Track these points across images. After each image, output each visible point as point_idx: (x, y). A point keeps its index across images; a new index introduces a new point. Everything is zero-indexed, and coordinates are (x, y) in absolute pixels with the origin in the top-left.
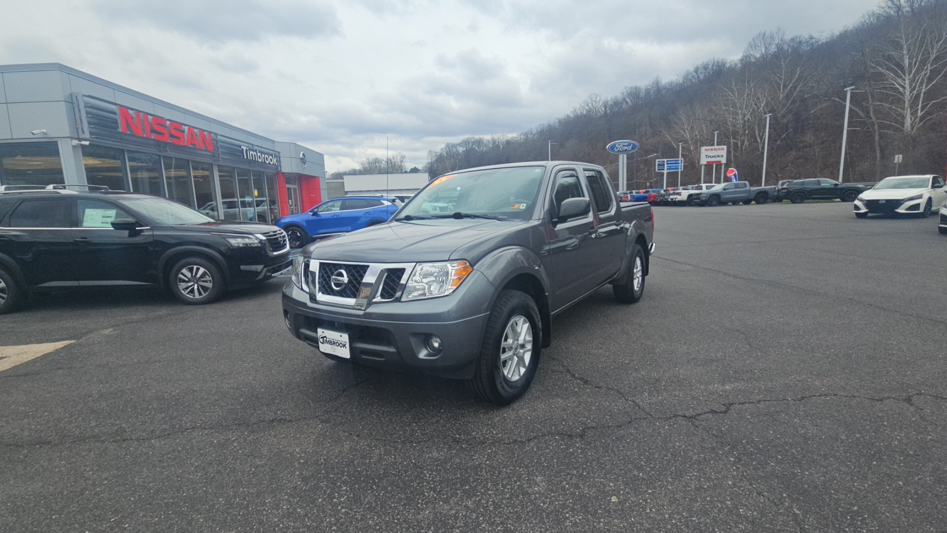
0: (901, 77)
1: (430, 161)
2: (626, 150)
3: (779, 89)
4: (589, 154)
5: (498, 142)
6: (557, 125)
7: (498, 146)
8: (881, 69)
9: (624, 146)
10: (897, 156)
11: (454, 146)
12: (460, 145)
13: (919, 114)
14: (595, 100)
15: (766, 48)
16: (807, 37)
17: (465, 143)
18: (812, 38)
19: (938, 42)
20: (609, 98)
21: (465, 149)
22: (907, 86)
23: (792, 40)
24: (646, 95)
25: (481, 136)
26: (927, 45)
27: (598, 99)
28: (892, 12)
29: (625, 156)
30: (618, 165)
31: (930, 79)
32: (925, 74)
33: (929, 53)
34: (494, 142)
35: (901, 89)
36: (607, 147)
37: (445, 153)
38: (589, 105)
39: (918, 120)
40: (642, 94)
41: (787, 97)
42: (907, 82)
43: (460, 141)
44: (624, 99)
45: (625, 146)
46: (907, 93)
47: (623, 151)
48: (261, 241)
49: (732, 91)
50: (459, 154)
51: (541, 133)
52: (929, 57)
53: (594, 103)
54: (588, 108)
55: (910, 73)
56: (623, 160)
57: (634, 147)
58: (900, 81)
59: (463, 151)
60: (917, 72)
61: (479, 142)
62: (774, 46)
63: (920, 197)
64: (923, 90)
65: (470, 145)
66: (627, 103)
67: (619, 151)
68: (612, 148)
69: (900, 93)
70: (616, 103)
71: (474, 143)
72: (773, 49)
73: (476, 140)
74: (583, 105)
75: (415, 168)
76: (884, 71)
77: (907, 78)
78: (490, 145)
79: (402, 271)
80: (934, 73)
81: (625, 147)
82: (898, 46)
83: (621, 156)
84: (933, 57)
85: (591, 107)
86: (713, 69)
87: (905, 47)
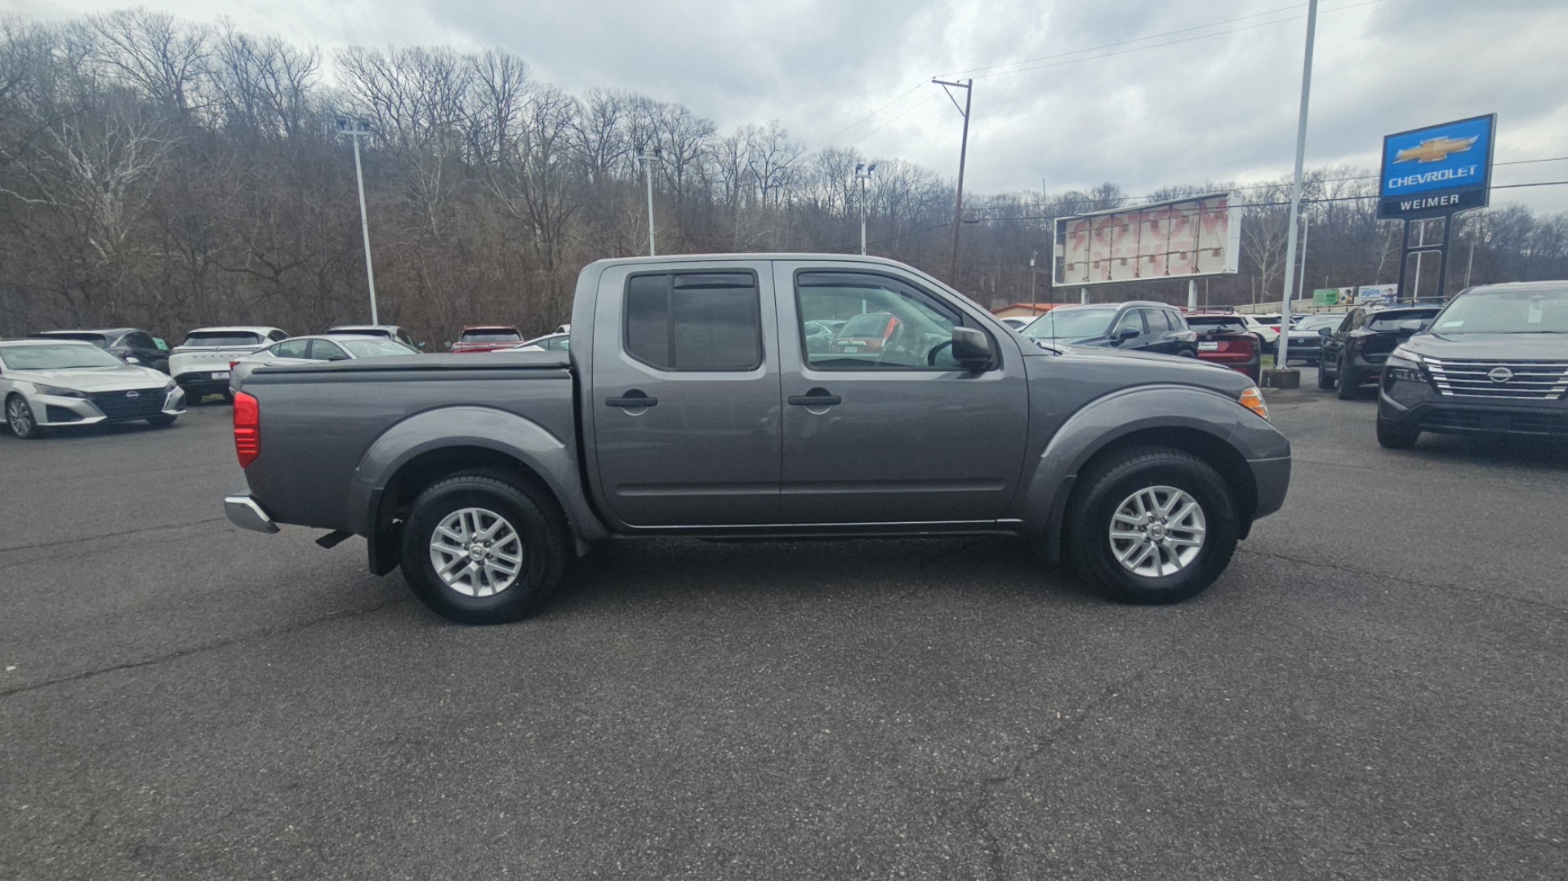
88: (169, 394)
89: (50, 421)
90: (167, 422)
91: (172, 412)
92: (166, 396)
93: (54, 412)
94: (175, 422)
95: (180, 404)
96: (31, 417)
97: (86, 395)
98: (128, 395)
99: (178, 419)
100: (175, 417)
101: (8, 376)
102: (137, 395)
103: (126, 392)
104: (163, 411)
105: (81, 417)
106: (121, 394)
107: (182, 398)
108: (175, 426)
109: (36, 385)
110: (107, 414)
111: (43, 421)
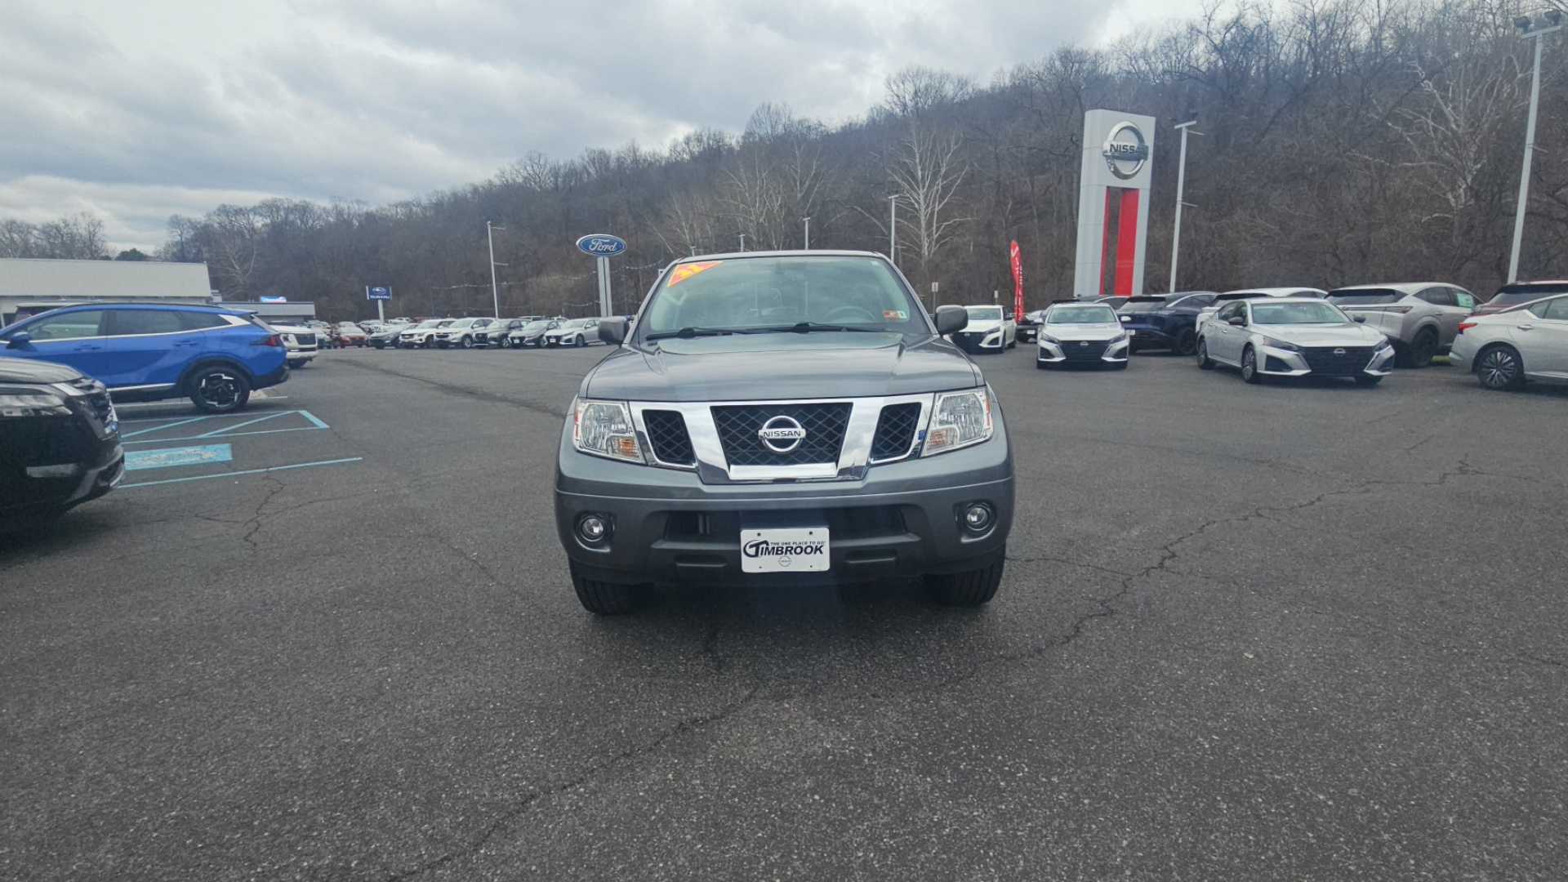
0: (916, 191)
1: (178, 238)
2: (607, 251)
3: (796, 185)
4: (535, 252)
5: (349, 215)
6: (469, 195)
7: (349, 224)
8: (897, 178)
9: (604, 243)
10: (933, 284)
11: (239, 212)
12: (255, 210)
13: (935, 236)
14: (537, 161)
15: (772, 127)
16: (816, 122)
17: (271, 208)
18: (821, 125)
19: (946, 155)
20: (562, 163)
21: (268, 221)
22: (922, 201)
23: (800, 122)
24: (619, 167)
25: (308, 200)
26: (937, 157)
27: (542, 162)
28: (898, 110)
29: (607, 260)
30: (597, 275)
31: (942, 198)
32: (937, 191)
33: (939, 167)
34: (340, 213)
35: (917, 206)
36: (577, 243)
37: (216, 225)
38: (528, 168)
39: (934, 243)
40: (613, 164)
41: (805, 198)
42: (922, 197)
43: (257, 204)
44: (585, 168)
45: (607, 243)
46: (923, 210)
47: (603, 251)
48: (69, 401)
49: (740, 180)
50: (253, 229)
51: (439, 206)
52: (939, 171)
53: (536, 167)
54: (525, 174)
55: (924, 187)
56: (603, 266)
57: (619, 247)
58: (914, 194)
59: (265, 225)
60: (930, 187)
61: (304, 210)
62: (781, 127)
63: (997, 330)
64: (937, 209)
65: (282, 213)
66: (589, 173)
67: (596, 251)
68: (586, 245)
69: (915, 209)
70: (573, 173)
71: (289, 210)
72: (780, 129)
73: (295, 205)
74: (517, 167)
75: (134, 251)
76: (900, 181)
77: (921, 192)
78: (331, 219)
79: (917, 406)
80: (945, 189)
81: (607, 246)
82: (910, 153)
83: (600, 259)
84: (943, 171)
85: (531, 172)
86: (709, 144)
87: (917, 155)
88: (1377, 353)
89: (1266, 369)
90: (1371, 383)
91: (1375, 373)
92: (1373, 354)
93: (1273, 362)
94: (1379, 383)
95: (1385, 366)
96: (1254, 364)
97: (1300, 349)
98: (1335, 352)
99: (1383, 380)
100: (1379, 378)
101: (1252, 330)
102: (1344, 352)
103: (1333, 348)
104: (1365, 371)
105: (1291, 369)
106: (1328, 350)
107: (1391, 358)
108: (1378, 387)
109: (1265, 338)
110: (1311, 368)
111: (1262, 371)
